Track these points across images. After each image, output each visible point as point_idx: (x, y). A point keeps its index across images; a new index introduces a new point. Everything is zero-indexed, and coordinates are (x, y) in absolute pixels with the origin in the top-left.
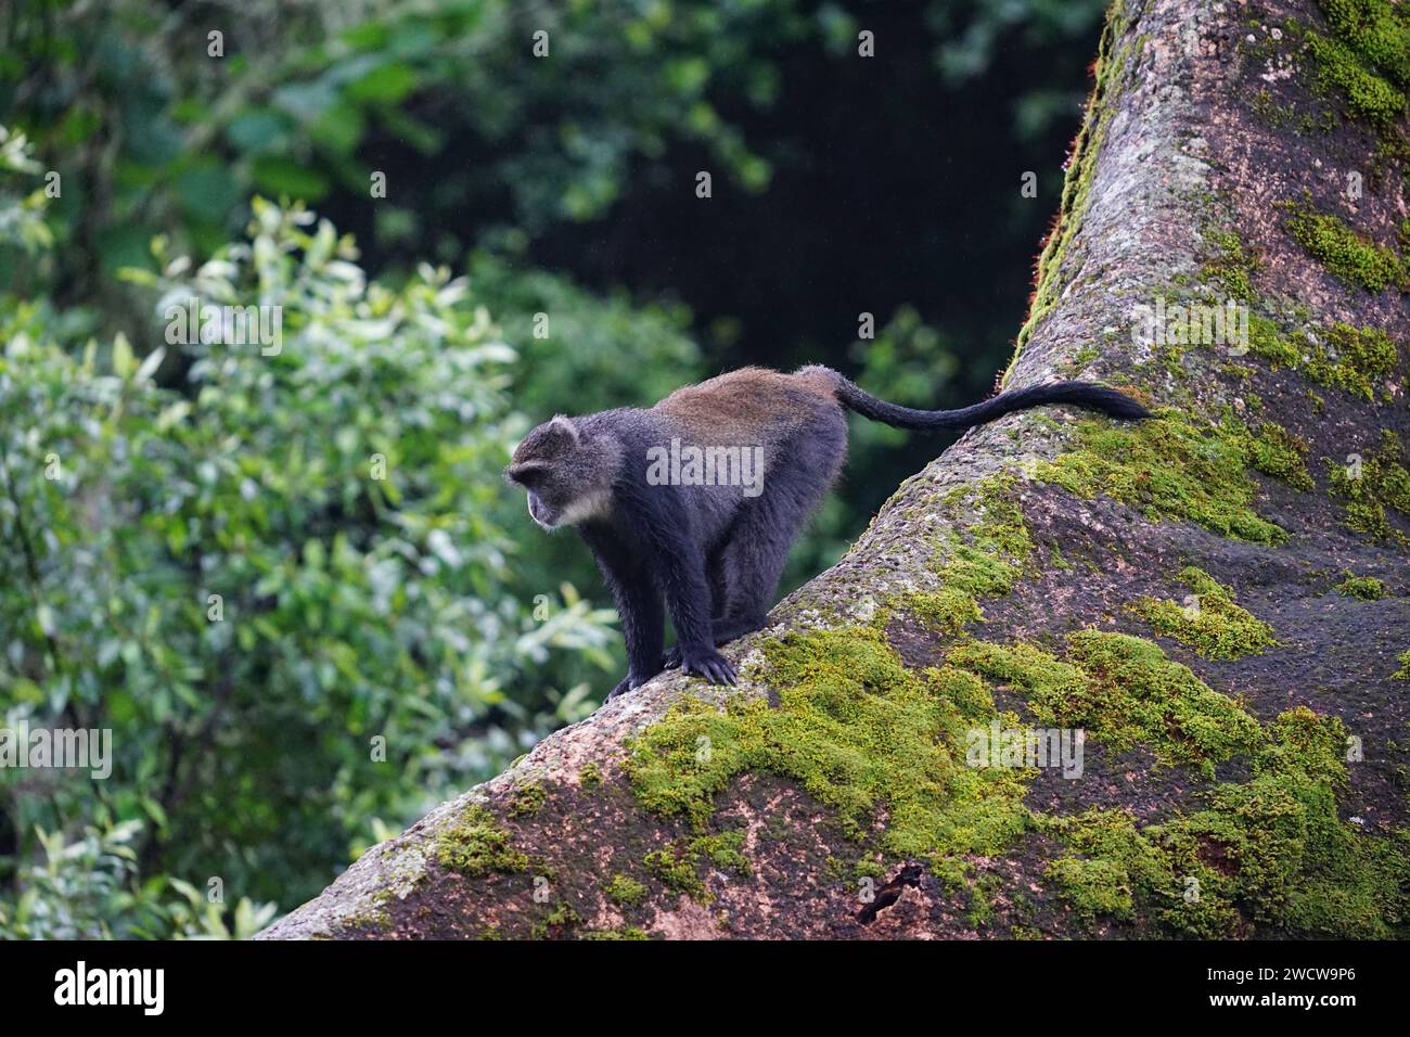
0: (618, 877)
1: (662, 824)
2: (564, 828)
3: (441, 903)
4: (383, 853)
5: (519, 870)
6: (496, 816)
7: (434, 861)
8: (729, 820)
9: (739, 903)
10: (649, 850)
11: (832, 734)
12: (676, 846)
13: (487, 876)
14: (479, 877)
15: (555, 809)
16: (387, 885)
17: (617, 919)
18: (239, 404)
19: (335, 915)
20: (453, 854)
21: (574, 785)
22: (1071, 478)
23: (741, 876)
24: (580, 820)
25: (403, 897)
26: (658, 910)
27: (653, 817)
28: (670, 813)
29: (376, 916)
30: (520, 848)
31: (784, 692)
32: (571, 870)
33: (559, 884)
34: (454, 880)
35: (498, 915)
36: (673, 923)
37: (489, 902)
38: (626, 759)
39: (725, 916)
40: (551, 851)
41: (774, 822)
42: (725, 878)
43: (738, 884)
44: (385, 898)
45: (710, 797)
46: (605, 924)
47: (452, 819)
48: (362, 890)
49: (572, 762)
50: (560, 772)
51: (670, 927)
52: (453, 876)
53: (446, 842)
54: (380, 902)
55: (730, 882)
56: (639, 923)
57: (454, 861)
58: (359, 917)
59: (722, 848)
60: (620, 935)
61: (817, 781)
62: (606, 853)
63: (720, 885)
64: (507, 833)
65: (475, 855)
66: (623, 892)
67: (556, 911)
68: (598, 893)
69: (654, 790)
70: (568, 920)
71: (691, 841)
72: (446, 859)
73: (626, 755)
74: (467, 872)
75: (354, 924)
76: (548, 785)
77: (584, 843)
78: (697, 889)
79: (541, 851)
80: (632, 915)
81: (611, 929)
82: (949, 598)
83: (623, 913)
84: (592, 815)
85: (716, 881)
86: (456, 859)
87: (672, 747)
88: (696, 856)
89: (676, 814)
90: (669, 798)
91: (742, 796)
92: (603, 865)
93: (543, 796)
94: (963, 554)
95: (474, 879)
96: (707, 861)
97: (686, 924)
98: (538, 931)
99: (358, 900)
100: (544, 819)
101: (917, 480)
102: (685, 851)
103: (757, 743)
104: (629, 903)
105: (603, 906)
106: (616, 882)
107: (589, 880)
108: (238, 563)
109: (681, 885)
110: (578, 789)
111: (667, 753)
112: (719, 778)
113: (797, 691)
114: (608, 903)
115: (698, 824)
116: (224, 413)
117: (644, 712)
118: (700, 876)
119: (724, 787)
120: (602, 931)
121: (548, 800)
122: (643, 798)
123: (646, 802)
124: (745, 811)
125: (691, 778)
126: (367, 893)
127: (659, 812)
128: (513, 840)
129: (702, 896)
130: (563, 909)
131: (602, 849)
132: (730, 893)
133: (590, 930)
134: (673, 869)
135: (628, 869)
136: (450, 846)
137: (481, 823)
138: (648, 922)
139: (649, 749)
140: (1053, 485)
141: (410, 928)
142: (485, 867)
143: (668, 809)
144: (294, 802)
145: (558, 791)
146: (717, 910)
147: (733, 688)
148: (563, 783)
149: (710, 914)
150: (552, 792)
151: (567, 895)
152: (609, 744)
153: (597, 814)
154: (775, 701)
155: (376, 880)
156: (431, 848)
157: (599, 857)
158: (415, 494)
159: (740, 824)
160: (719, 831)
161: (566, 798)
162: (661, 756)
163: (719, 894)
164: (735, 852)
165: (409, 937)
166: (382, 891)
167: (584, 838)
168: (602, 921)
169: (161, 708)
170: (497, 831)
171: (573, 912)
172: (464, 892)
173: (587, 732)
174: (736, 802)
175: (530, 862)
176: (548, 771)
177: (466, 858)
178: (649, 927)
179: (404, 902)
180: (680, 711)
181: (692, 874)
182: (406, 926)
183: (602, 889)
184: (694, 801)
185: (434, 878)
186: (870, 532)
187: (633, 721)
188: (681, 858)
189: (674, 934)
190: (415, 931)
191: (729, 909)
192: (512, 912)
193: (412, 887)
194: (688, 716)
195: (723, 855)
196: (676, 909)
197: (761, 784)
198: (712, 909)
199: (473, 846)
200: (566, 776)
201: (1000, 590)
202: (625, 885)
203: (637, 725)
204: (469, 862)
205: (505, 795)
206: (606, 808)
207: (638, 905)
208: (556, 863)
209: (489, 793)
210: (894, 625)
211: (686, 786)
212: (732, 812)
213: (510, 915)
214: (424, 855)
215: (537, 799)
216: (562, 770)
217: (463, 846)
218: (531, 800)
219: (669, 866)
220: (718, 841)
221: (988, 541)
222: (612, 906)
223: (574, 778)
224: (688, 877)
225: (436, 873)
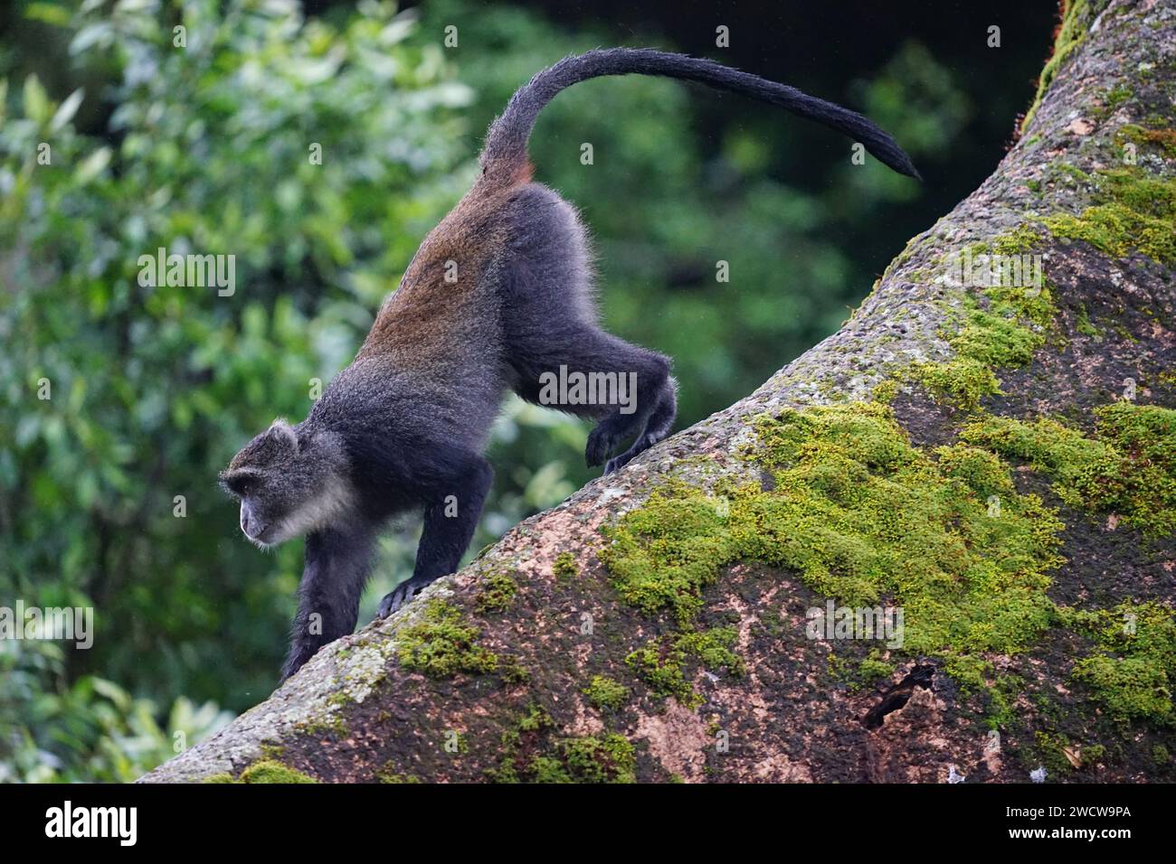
0: (597, 678)
1: (645, 619)
2: (537, 624)
3: (402, 707)
4: (337, 653)
5: (488, 671)
6: (462, 611)
7: (394, 661)
8: (718, 615)
9: (731, 707)
10: (631, 648)
11: (832, 520)
12: (661, 644)
13: (452, 677)
14: (443, 679)
15: (526, 603)
16: (342, 687)
17: (596, 724)
18: (167, 154)
19: (286, 720)
20: (415, 653)
21: (547, 577)
22: (1100, 234)
23: (733, 677)
24: (554, 615)
25: (360, 701)
26: (641, 714)
27: (635, 612)
28: (654, 607)
29: (330, 721)
30: (488, 646)
31: (780, 474)
32: (545, 670)
33: (532, 686)
34: (416, 681)
35: (465, 720)
36: (658, 729)
37: (455, 706)
38: (604, 548)
39: (715, 720)
40: (523, 649)
41: (769, 617)
42: (714, 679)
43: (729, 685)
44: (341, 702)
45: (698, 589)
46: (583, 730)
47: (413, 615)
48: (315, 693)
49: (545, 551)
50: (531, 563)
51: (655, 733)
52: (414, 677)
53: (407, 640)
54: (335, 706)
55: (721, 683)
56: (621, 728)
57: (416, 661)
58: (311, 722)
59: (711, 645)
60: (598, 742)
61: (816, 572)
62: (583, 652)
63: (710, 686)
64: (474, 630)
65: (439, 654)
66: (602, 695)
67: (529, 715)
68: (575, 695)
69: (636, 582)
70: (542, 725)
71: (677, 639)
72: (407, 659)
73: (604, 543)
74: (429, 672)
75: (307, 731)
76: (519, 577)
77: (559, 641)
78: (684, 691)
79: (511, 649)
80: (614, 720)
81: (590, 735)
82: (962, 368)
83: (603, 717)
84: (567, 610)
85: (705, 681)
86: (419, 658)
87: (655, 534)
88: (683, 655)
89: (660, 608)
90: (652, 591)
91: (734, 589)
92: (580, 664)
93: (514, 589)
94: (978, 320)
95: (438, 680)
96: (696, 661)
97: (672, 729)
98: (509, 737)
99: (310, 703)
100: (514, 614)
101: (926, 238)
102: (671, 649)
103: (749, 530)
104: (610, 706)
105: (581, 709)
106: (594, 684)
107: (565, 681)
108: (170, 332)
109: (667, 687)
110: (552, 581)
111: (650, 542)
112: (707, 569)
113: (793, 473)
114: (586, 706)
115: (684, 619)
116: (152, 165)
117: (624, 496)
118: (688, 676)
119: (713, 578)
120: (580, 737)
121: (519, 594)
122: (624, 591)
123: (627, 595)
124: (736, 604)
125: (677, 570)
126: (320, 696)
127: (642, 606)
128: (481, 637)
129: (689, 699)
130: (536, 713)
131: (580, 647)
132: (721, 695)
133: (566, 736)
134: (658, 669)
135: (608, 669)
136: (411, 644)
137: (445, 618)
138: (630, 727)
139: (630, 537)
140: (1080, 243)
141: (368, 735)
142: (450, 667)
143: (651, 603)
144: (236, 596)
145: (529, 584)
146: (705, 714)
147: (722, 470)
148: (536, 575)
149: (699, 719)
150: (522, 585)
151: (541, 698)
152: (586, 532)
153: (573, 609)
154: (768, 484)
155: (330, 682)
156: (391, 646)
157: (576, 656)
158: (365, 254)
159: (732, 619)
160: (708, 627)
161: (538, 591)
162: (643, 545)
163: (709, 697)
164: (726, 651)
165: (367, 744)
166: (337, 694)
167: (559, 635)
168: (579, 727)
169: (87, 491)
170: (463, 628)
171: (548, 717)
172: (427, 695)
173: (562, 520)
174: (727, 595)
175: (500, 662)
176: (519, 562)
177: (429, 658)
178: (631, 732)
179: (361, 706)
180: (663, 495)
181: (679, 674)
182: (363, 732)
183: (580, 691)
184: (680, 594)
185: (393, 680)
186: (873, 297)
187: (613, 506)
188: (666, 657)
189: (659, 740)
190: (374, 738)
191: (720, 713)
192: (480, 717)
193: (369, 690)
194: (674, 501)
195: (712, 654)
196: (662, 713)
197: (755, 575)
198: (701, 713)
199: (437, 644)
200: (538, 566)
201: (1021, 360)
202: (605, 687)
203: (617, 511)
204: (432, 662)
205: (472, 589)
206: (583, 602)
207: (620, 709)
208: (526, 663)
209: (454, 586)
210: (901, 399)
211: (671, 578)
212: (722, 606)
213: (478, 720)
214: (382, 654)
215: (506, 592)
216: (534, 561)
217: (426, 645)
218: (500, 594)
219: (653, 666)
220: (707, 638)
221: (1006, 305)
222: (591, 710)
223: (547, 569)
224: (675, 678)
225: (396, 674)
